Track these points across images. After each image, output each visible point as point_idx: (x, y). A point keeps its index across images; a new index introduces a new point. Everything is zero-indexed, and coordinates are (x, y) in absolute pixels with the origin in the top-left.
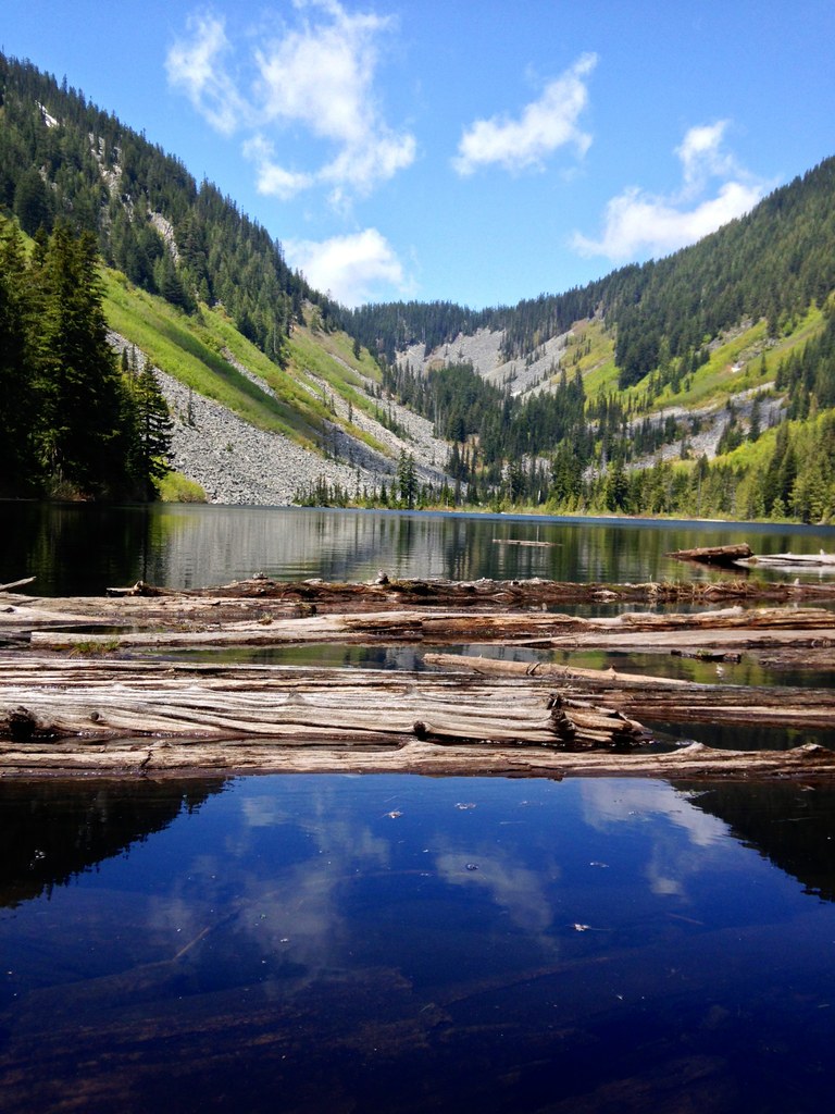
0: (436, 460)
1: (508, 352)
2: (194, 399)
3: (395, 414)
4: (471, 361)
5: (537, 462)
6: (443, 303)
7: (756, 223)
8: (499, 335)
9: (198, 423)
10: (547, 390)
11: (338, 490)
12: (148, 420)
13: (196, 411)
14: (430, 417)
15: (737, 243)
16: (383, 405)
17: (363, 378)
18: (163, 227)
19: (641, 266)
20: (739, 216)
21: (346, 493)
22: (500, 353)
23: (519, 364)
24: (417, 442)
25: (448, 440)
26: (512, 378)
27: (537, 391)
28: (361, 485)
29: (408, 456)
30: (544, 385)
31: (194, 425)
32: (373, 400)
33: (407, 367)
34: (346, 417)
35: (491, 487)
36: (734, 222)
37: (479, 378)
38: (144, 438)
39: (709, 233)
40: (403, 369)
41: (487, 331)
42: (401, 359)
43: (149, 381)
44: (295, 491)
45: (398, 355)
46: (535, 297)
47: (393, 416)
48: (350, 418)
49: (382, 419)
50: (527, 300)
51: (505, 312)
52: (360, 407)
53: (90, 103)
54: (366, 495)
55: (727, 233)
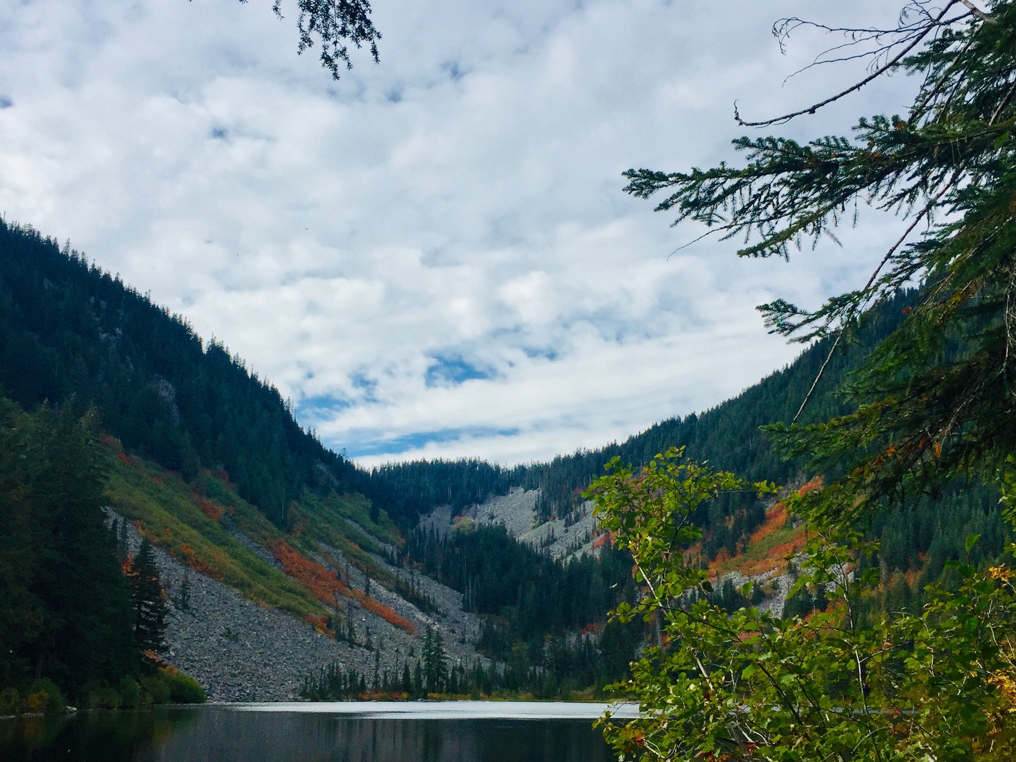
0: (467, 637)
1: (544, 512)
2: (190, 577)
3: (418, 584)
4: (503, 523)
5: (583, 637)
6: (470, 461)
7: (799, 375)
8: (534, 494)
9: (192, 604)
10: (590, 553)
11: (353, 676)
12: (139, 607)
13: (192, 592)
14: (460, 589)
15: (782, 395)
16: (404, 575)
17: (381, 545)
18: (166, 390)
19: (683, 419)
20: (781, 368)
21: (363, 680)
22: (535, 513)
23: (557, 526)
24: (444, 616)
25: (480, 612)
26: (551, 540)
27: (579, 555)
28: (380, 672)
29: (435, 635)
30: (587, 548)
31: (188, 608)
32: (393, 570)
33: (432, 531)
34: (361, 590)
35: (531, 668)
36: (777, 374)
37: (514, 540)
38: (135, 628)
39: (750, 386)
40: (427, 531)
41: (522, 490)
42: (425, 522)
43: (144, 562)
44: (303, 682)
45: (422, 518)
46: (572, 453)
47: (416, 587)
48: (367, 590)
49: (404, 591)
50: (563, 456)
51: (539, 470)
52: (377, 579)
53: (93, 265)
54: (385, 681)
55: (769, 384)
